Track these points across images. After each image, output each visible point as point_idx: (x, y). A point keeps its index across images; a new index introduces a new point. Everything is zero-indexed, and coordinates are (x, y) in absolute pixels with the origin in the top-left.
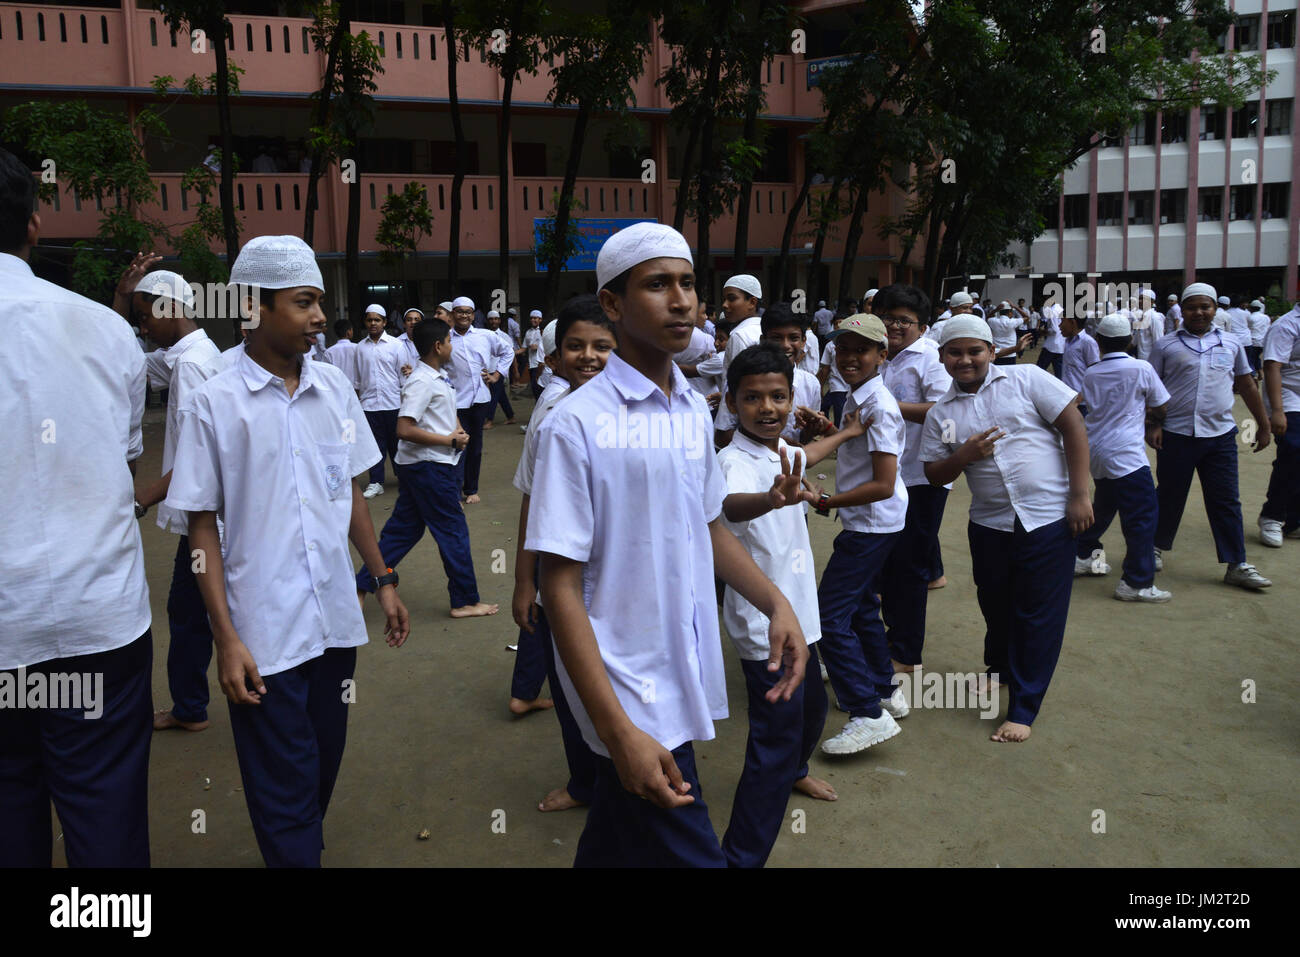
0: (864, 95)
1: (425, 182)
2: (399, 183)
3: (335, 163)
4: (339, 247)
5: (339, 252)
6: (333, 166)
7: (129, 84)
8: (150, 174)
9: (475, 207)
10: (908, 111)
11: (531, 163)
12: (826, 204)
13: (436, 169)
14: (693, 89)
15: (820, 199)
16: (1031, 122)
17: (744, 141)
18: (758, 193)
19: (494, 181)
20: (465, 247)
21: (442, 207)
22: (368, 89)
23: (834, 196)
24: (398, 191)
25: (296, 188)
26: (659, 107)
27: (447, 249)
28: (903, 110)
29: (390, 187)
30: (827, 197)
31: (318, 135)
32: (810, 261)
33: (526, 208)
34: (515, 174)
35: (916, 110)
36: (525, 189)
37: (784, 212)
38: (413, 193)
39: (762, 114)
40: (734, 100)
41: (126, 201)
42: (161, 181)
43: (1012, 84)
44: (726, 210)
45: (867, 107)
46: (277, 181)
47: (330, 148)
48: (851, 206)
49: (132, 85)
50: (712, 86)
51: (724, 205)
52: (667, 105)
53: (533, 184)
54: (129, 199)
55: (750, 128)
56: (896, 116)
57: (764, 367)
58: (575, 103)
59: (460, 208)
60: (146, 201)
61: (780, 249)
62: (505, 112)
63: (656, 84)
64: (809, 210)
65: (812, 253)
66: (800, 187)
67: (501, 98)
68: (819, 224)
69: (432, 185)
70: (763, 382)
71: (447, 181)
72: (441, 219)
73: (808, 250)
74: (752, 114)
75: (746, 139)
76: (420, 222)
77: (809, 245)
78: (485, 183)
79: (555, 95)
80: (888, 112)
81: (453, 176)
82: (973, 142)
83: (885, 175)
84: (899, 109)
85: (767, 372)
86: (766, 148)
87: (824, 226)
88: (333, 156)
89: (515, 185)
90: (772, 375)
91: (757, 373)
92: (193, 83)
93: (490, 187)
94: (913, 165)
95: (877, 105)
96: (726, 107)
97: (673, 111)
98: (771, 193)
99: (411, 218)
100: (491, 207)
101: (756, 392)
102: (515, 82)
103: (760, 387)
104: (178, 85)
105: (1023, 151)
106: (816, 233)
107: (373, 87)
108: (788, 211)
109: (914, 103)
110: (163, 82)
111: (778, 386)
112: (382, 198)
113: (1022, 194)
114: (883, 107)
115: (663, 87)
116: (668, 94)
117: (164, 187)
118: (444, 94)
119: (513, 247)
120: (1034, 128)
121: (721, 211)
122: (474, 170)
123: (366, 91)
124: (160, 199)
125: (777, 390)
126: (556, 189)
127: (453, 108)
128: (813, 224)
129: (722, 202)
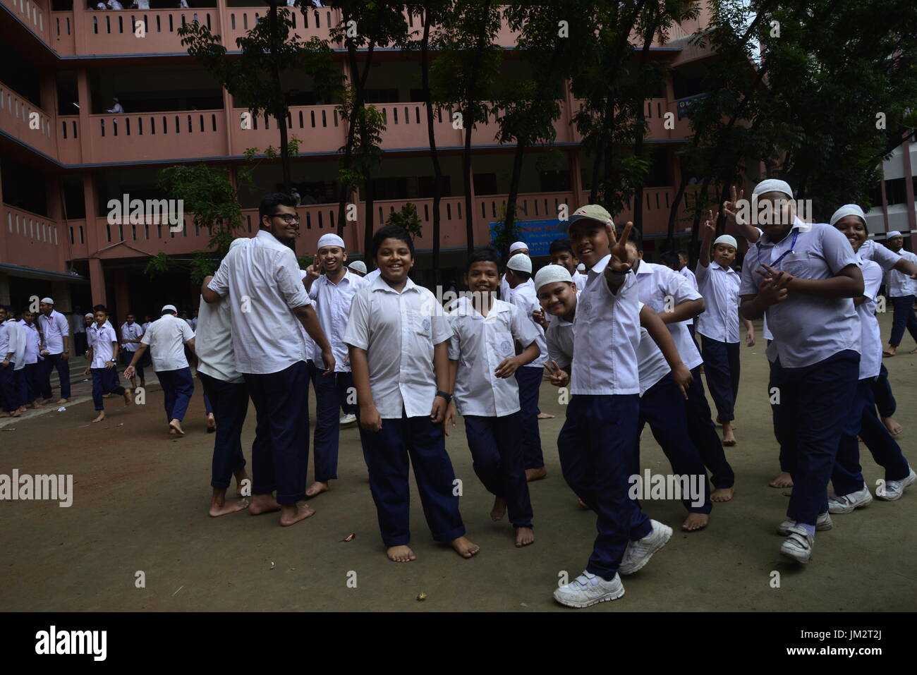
0: (721, 117)
1: (416, 203)
2: (398, 205)
3: (356, 192)
4: (360, 249)
5: (360, 253)
6: (355, 194)
7: (228, 154)
8: (241, 210)
9: (450, 218)
10: (756, 125)
11: (486, 186)
12: (698, 196)
13: (423, 194)
14: (596, 125)
15: (694, 194)
16: (853, 123)
17: (635, 157)
18: (648, 195)
19: (462, 200)
20: (444, 246)
21: (427, 219)
22: (376, 142)
23: (704, 190)
24: (398, 210)
25: (331, 213)
26: (573, 140)
27: (431, 247)
28: (752, 125)
29: (392, 209)
30: (699, 192)
31: (344, 174)
32: (690, 240)
33: (484, 216)
34: (476, 195)
35: (761, 125)
36: (483, 204)
37: (668, 207)
38: (408, 211)
39: (646, 138)
40: (626, 130)
41: (227, 227)
42: (248, 214)
43: (835, 97)
44: (625, 206)
45: (724, 125)
46: (319, 209)
47: (353, 182)
48: (718, 197)
49: (230, 155)
50: (609, 122)
51: (624, 203)
52: (579, 138)
53: (488, 200)
54: (228, 225)
55: (639, 148)
56: (746, 130)
57: (483, 258)
58: (514, 142)
59: (439, 219)
60: (238, 227)
61: (667, 233)
62: (467, 153)
63: (570, 124)
64: (686, 203)
65: (691, 235)
66: (678, 187)
67: (464, 144)
68: (694, 211)
69: (421, 205)
70: (482, 265)
71: (430, 202)
72: (427, 228)
73: (688, 233)
74: (639, 139)
75: (636, 155)
76: (413, 230)
77: (689, 229)
78: (456, 202)
79: (501, 136)
80: (740, 127)
81: (433, 198)
82: (808, 142)
83: (742, 172)
84: (749, 124)
85: (485, 260)
86: (651, 161)
87: (699, 212)
88: (354, 187)
89: (476, 202)
90: (487, 262)
91: (479, 261)
92: (270, 151)
93: (459, 204)
94: (762, 163)
95: (732, 122)
96: (620, 136)
97: (583, 141)
98: (657, 195)
99: (407, 228)
100: (460, 218)
101: (478, 271)
102: (473, 130)
103: (480, 268)
104: (261, 152)
105: (849, 148)
106: (693, 218)
107: (380, 140)
108: (670, 206)
109: (760, 119)
110: (251, 152)
111: (489, 268)
112: (387, 215)
113: (850, 179)
114: (736, 123)
115: (575, 125)
116: (578, 130)
117: (249, 217)
118: (426, 145)
119: (476, 243)
120: (855, 128)
121: (622, 207)
122: (448, 194)
123: (375, 143)
124: (246, 226)
125: (489, 271)
126: (504, 203)
127: (433, 153)
128: (690, 212)
129: (622, 201)
